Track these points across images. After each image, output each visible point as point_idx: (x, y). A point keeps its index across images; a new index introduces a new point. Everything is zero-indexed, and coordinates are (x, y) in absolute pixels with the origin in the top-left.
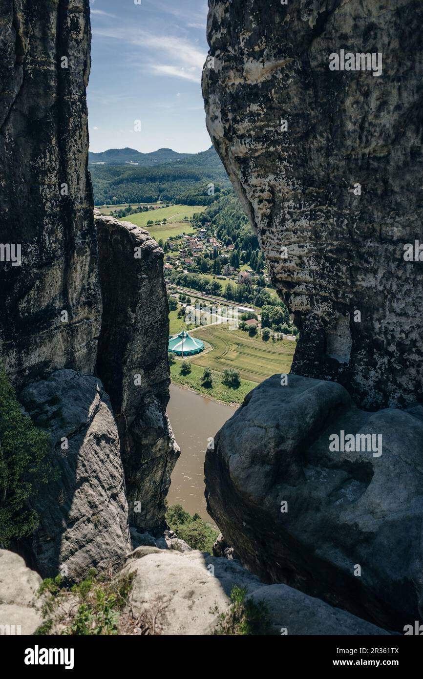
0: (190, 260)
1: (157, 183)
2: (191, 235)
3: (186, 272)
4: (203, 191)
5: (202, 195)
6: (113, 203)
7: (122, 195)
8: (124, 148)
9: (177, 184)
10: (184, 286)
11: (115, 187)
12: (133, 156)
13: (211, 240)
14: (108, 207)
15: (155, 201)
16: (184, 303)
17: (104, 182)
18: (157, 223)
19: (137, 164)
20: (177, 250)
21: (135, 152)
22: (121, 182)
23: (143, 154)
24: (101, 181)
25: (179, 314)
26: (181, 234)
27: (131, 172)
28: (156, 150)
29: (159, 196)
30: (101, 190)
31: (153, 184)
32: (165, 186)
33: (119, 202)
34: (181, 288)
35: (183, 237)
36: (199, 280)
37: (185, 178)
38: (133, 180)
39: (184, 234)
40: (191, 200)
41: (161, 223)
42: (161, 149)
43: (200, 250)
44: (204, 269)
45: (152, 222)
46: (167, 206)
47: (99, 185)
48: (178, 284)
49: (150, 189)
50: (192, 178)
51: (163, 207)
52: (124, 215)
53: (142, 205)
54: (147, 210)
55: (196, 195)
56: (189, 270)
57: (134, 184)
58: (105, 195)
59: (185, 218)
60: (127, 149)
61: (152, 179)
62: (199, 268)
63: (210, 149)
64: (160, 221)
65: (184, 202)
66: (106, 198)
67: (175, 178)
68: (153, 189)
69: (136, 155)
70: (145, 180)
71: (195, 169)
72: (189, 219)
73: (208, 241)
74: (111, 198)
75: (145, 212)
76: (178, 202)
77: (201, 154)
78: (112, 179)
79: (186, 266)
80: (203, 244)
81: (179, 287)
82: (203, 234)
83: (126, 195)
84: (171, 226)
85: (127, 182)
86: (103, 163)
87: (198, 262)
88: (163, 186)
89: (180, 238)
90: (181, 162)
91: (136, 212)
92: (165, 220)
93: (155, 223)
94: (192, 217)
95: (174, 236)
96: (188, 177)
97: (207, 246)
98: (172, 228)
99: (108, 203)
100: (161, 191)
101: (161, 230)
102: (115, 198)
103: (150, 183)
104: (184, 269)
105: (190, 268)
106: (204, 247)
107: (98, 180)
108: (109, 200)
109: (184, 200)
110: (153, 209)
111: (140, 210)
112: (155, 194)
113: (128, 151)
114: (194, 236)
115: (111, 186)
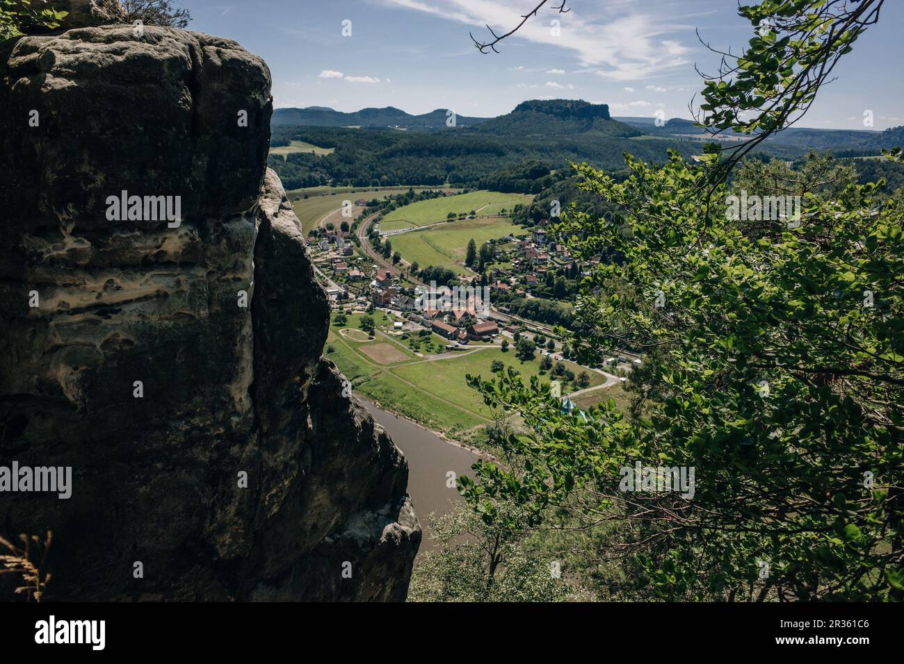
0: (532, 277)
1: (444, 158)
2: (522, 238)
3: (529, 296)
4: (524, 172)
5: (522, 178)
6: (383, 184)
7: (395, 173)
8: (385, 107)
9: (472, 160)
10: (534, 319)
11: (385, 162)
12: (399, 118)
13: (559, 248)
14: (377, 190)
15: (441, 182)
16: (543, 347)
17: (370, 153)
18: (462, 216)
19: (404, 129)
20: (507, 261)
21: (402, 113)
22: (392, 154)
23: (412, 117)
24: (364, 152)
25: (542, 368)
26: (507, 236)
27: (407, 141)
28: (431, 111)
29: (446, 177)
30: (366, 164)
31: (439, 159)
32: (456, 161)
33: (390, 183)
34: (529, 321)
35: (510, 240)
36: (561, 312)
37: (483, 152)
38: (410, 152)
39: (511, 235)
40: (505, 184)
41: (467, 217)
42: (438, 110)
43: (544, 262)
44: (561, 293)
45: (455, 215)
46: (466, 192)
47: (362, 157)
48: (524, 315)
49: (434, 166)
50: (491, 152)
51: (459, 193)
52: (406, 203)
53: (427, 189)
54: (436, 196)
55: (514, 178)
56: (533, 294)
57: (412, 157)
58: (371, 172)
59: (502, 211)
60: (390, 109)
61: (438, 152)
62: (551, 291)
63: (513, 112)
64: (466, 214)
65: (493, 187)
66: (373, 176)
67: (469, 151)
68: (438, 166)
69: (403, 117)
70: (427, 153)
71: (496, 140)
72: (508, 213)
73: (553, 248)
74: (379, 177)
75: (433, 199)
76: (482, 187)
77: (501, 118)
78: (381, 149)
79: (528, 286)
80: (546, 253)
81: (525, 321)
82: (542, 237)
83: (400, 173)
84: (482, 221)
85: (402, 155)
86: (358, 127)
87: (549, 281)
88: (452, 162)
89: (506, 241)
90: (471, 129)
91: (421, 199)
92: (473, 213)
93: (458, 217)
94: (513, 209)
95: (497, 238)
96: (487, 151)
97: (552, 257)
98: (485, 225)
99: (375, 184)
100: (449, 169)
101: (468, 227)
102: (385, 177)
103: (433, 158)
104: (526, 291)
105: (536, 290)
106: (549, 258)
107: (360, 150)
108: (377, 180)
109: (494, 183)
110: (444, 195)
111: (427, 196)
112: (441, 174)
113: (390, 111)
114: (528, 239)
115: (379, 159)
